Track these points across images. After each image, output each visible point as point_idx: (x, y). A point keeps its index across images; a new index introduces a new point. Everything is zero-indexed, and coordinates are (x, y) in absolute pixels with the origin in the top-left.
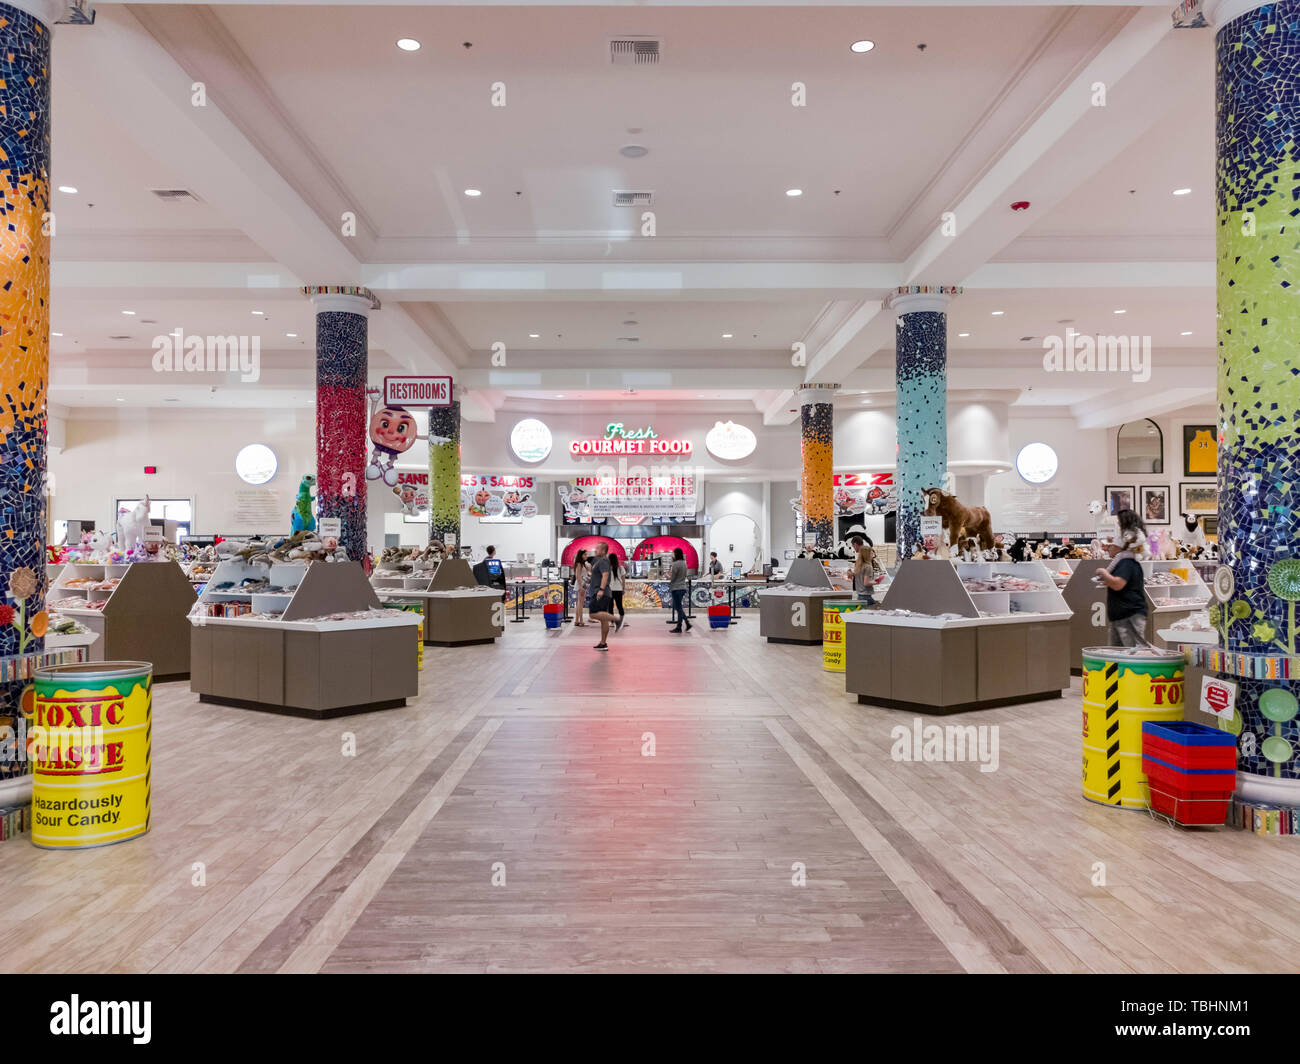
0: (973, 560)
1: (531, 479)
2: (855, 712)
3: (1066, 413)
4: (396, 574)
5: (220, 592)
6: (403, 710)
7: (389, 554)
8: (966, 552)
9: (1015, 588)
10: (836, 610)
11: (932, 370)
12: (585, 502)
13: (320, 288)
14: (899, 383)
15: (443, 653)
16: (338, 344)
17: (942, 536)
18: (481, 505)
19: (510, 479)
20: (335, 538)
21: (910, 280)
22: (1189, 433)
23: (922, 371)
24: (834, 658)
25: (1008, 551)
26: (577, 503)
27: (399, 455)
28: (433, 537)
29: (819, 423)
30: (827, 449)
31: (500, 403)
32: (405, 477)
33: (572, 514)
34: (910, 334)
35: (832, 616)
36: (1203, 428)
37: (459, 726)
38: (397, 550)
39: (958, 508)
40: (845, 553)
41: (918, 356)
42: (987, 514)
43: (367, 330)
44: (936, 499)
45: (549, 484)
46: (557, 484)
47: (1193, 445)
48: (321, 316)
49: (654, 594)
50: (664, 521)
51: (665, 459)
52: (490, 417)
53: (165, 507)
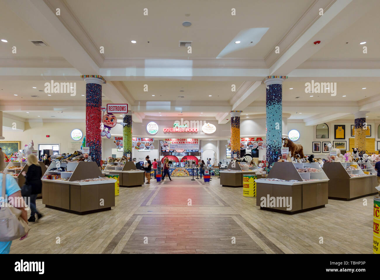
0: (298, 162)
1: (152, 139)
2: (261, 213)
3: (302, 121)
4: (113, 166)
5: (52, 171)
6: (110, 211)
7: (111, 160)
8: (296, 159)
9: (312, 171)
10: (248, 178)
11: (278, 102)
12: (168, 146)
13: (87, 76)
14: (267, 107)
15: (126, 190)
16: (92, 93)
17: (289, 154)
18: (138, 146)
19: (147, 139)
20: (88, 153)
21: (271, 74)
22: (336, 127)
23: (275, 103)
24: (247, 193)
25: (308, 159)
26: (165, 146)
27: (111, 129)
28: (124, 155)
29: (236, 122)
30: (238, 130)
31: (144, 117)
32: (117, 138)
33: (164, 149)
34: (271, 91)
35: (246, 180)
36: (340, 126)
37: (127, 219)
38: (113, 159)
39: (294, 145)
40: (245, 160)
41: (274, 98)
42: (302, 147)
43: (101, 89)
44: (287, 142)
45: (157, 141)
46: (160, 141)
47: (337, 130)
48: (87, 85)
49: (187, 171)
50: (189, 151)
51: (190, 133)
52: (141, 121)
53: (53, 147)
